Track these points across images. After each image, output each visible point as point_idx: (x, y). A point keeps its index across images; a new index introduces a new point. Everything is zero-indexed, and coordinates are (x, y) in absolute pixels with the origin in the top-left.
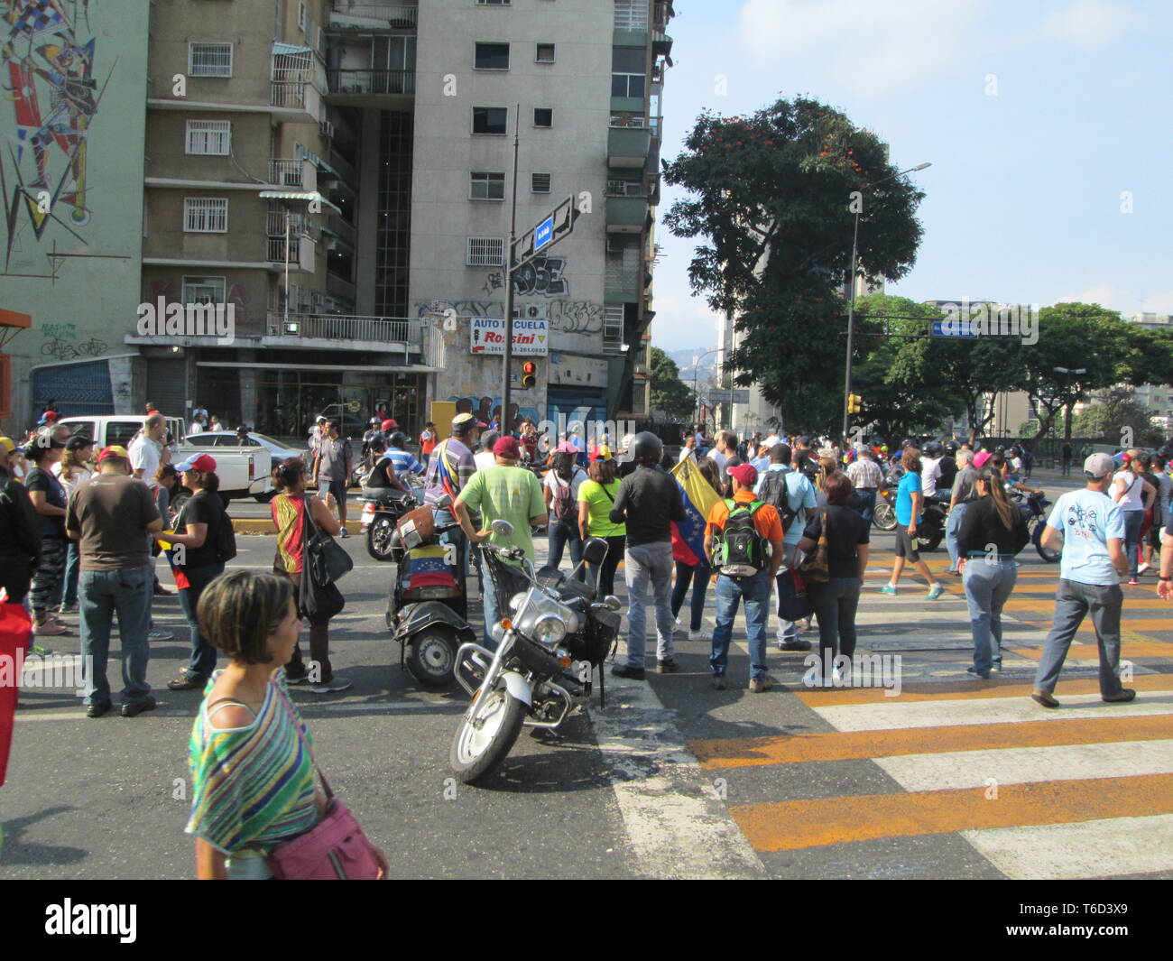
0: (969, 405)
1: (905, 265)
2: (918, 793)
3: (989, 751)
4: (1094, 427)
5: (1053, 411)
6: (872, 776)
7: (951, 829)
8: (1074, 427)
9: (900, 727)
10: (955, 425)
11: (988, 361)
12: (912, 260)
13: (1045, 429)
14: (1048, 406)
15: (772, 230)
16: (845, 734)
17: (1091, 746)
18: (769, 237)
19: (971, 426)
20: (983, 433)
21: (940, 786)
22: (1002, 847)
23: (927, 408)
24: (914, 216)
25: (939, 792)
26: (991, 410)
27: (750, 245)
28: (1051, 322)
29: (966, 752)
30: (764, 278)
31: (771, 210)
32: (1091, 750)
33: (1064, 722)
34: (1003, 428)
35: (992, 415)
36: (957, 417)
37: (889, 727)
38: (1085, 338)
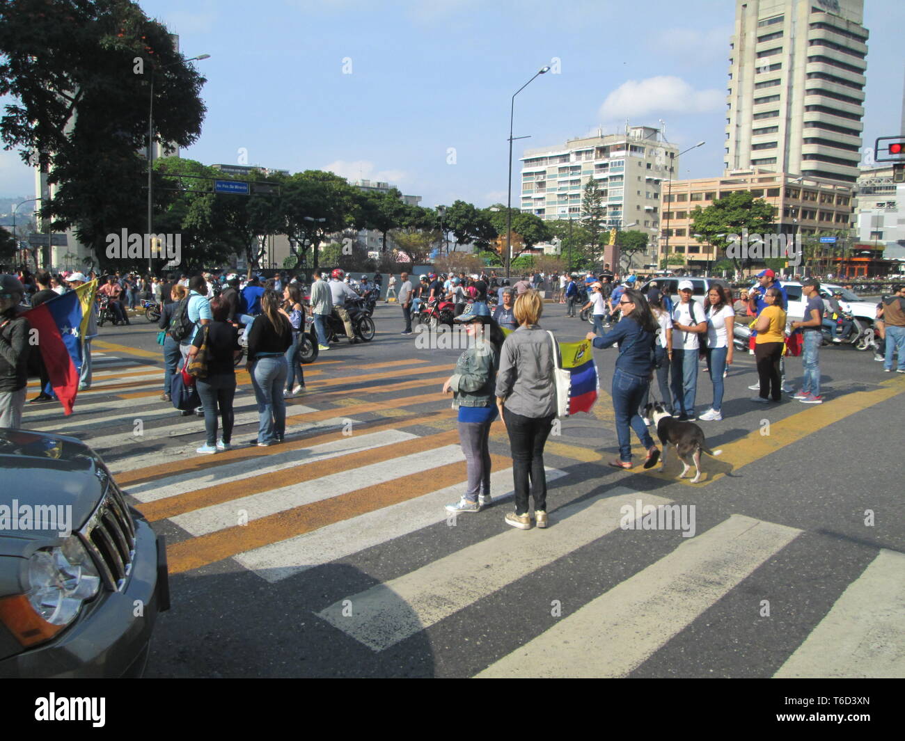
0: (247, 245)
1: (193, 135)
2: (202, 536)
3: (255, 495)
4: (333, 260)
5: (305, 248)
6: (168, 531)
7: (225, 556)
8: (320, 260)
9: (190, 491)
10: (238, 261)
11: (259, 212)
12: (198, 131)
13: (300, 262)
14: (302, 245)
15: (78, 96)
16: (148, 503)
17: (322, 479)
18: (75, 102)
19: (249, 261)
20: (258, 266)
21: (219, 527)
22: (262, 560)
23: (215, 248)
24: (200, 96)
25: (218, 532)
26: (263, 248)
27: (59, 108)
28: (301, 184)
29: (238, 500)
30: (73, 138)
31: (77, 78)
32: (322, 482)
33: (305, 465)
34: (271, 262)
35: (264, 252)
36: (239, 255)
37: (182, 492)
38: (324, 196)
